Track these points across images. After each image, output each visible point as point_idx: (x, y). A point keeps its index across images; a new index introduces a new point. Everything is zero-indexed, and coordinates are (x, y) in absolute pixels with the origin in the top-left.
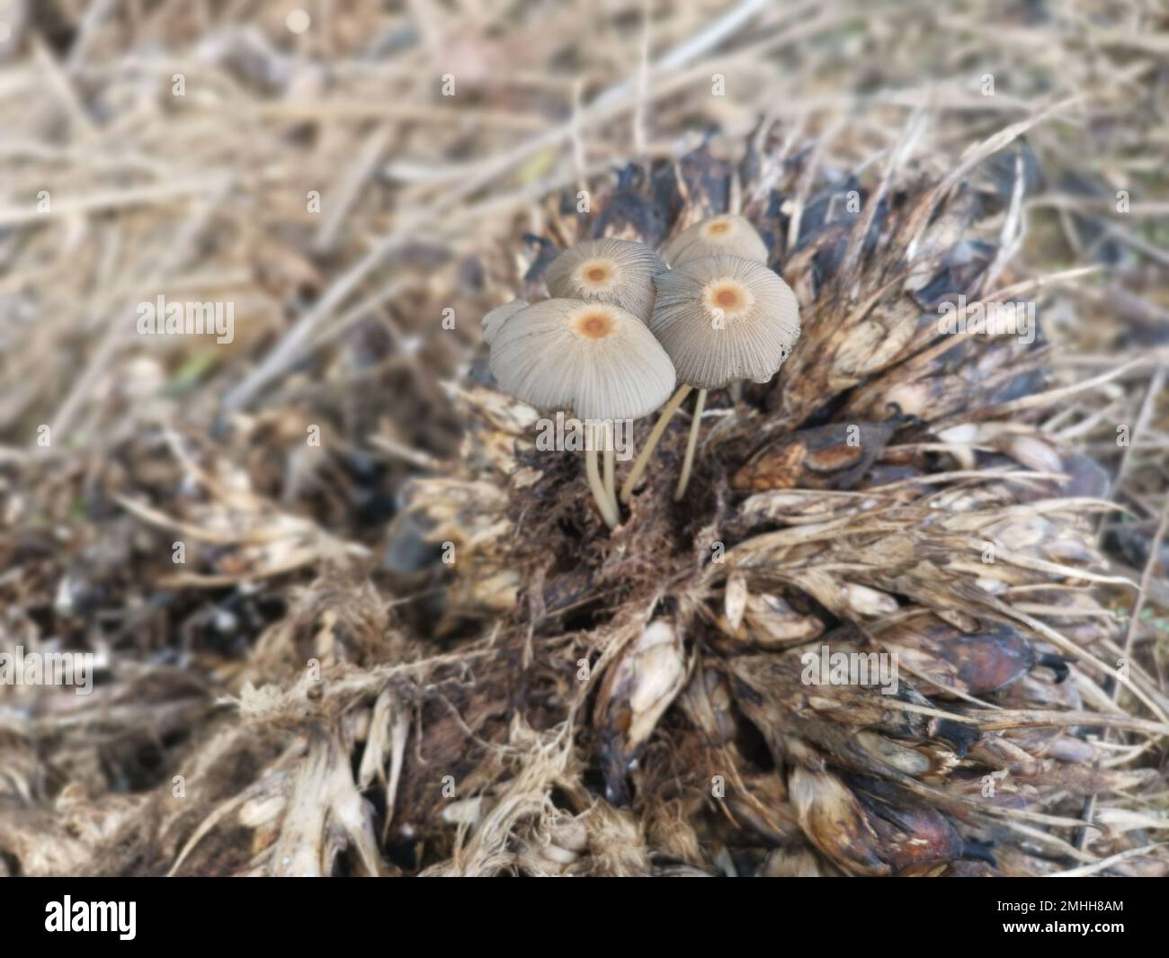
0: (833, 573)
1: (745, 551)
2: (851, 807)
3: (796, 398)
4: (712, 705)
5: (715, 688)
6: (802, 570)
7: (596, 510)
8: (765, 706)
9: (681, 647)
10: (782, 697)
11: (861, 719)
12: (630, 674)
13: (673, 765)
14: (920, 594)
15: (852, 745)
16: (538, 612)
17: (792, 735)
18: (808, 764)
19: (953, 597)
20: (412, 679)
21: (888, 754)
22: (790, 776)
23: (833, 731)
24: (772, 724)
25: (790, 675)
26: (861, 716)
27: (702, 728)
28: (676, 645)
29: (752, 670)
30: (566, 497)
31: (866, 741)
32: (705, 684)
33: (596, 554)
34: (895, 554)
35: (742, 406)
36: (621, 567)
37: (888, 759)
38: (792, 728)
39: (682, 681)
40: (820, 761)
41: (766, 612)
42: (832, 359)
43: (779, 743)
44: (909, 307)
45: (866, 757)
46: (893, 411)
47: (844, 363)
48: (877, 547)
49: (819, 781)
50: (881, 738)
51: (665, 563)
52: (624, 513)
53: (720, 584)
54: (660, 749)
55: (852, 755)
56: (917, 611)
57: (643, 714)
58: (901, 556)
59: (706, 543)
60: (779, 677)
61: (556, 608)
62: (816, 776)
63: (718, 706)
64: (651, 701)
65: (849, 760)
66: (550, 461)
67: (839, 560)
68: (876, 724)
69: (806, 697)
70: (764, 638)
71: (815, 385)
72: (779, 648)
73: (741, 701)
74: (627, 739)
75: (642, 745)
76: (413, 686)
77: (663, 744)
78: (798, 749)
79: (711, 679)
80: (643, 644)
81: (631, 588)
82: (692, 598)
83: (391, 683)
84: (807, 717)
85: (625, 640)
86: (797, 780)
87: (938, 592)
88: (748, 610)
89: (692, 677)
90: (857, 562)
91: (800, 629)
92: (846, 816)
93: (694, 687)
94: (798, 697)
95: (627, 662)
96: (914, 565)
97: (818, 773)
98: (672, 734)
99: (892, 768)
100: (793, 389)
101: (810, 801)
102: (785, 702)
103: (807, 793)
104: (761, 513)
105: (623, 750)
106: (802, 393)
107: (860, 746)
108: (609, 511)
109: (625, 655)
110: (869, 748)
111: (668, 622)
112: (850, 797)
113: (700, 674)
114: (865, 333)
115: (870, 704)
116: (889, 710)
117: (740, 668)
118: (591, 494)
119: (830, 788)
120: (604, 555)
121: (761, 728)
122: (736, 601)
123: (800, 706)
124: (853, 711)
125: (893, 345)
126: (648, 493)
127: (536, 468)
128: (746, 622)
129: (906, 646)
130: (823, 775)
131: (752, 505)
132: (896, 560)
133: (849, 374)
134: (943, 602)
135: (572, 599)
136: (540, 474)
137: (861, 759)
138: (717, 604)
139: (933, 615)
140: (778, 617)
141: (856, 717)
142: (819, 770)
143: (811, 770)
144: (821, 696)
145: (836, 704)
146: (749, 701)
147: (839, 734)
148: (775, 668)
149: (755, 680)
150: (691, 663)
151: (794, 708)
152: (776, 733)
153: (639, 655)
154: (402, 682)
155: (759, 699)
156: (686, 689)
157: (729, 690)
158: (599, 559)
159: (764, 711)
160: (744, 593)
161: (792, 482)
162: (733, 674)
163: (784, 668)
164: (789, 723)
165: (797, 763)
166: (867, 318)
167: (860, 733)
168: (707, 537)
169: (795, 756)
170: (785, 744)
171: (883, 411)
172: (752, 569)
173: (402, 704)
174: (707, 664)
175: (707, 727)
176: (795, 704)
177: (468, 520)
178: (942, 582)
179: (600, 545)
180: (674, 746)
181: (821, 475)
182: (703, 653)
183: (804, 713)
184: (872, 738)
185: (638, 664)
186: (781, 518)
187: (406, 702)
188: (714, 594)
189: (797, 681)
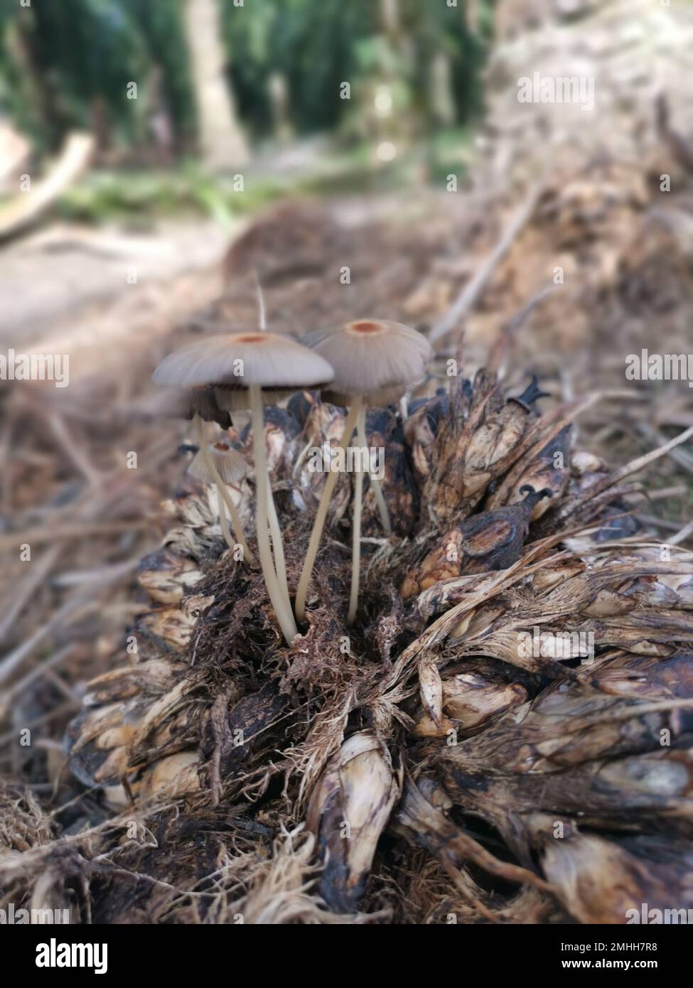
0: (520, 629)
1: (428, 634)
2: (623, 864)
3: (441, 510)
4: (434, 806)
5: (433, 790)
6: (489, 635)
7: (274, 620)
8: (492, 789)
9: (386, 752)
10: (508, 760)
11: (599, 744)
12: (337, 786)
15: (600, 786)
16: (224, 740)
17: (529, 812)
20: (81, 850)
21: (640, 777)
22: (542, 860)
23: (573, 780)
24: (504, 808)
25: (509, 732)
26: (598, 740)
27: (430, 832)
28: (380, 750)
29: (468, 750)
30: (242, 609)
31: (612, 774)
32: (422, 792)
33: (280, 663)
34: (571, 596)
35: (394, 536)
36: (308, 668)
37: (641, 785)
38: (528, 804)
39: (396, 793)
40: (571, 825)
41: (464, 692)
42: (463, 462)
43: (519, 828)
44: (513, 408)
45: (617, 792)
46: (526, 493)
47: (474, 462)
48: (552, 596)
49: (577, 847)
50: (627, 762)
51: (352, 668)
52: (302, 627)
53: (413, 681)
55: (603, 797)
57: (359, 832)
58: (578, 595)
59: (389, 631)
60: (498, 739)
62: (572, 843)
63: (442, 806)
64: (366, 816)
65: (602, 807)
66: (221, 587)
67: (519, 617)
68: (613, 747)
69: (532, 745)
70: (471, 720)
71: (453, 490)
72: (488, 720)
73: (464, 800)
75: (365, 876)
76: (80, 858)
77: (388, 890)
78: (540, 822)
79: (426, 785)
80: (344, 756)
81: (322, 701)
82: (385, 707)
83: (53, 856)
84: (540, 772)
85: (324, 757)
86: (552, 862)
87: (622, 627)
88: (444, 695)
89: (405, 791)
90: (539, 615)
91: (500, 698)
92: (621, 877)
93: (409, 799)
94: (525, 750)
95: (332, 777)
96: (590, 601)
97: (573, 839)
98: (396, 876)
99: (650, 795)
100: (435, 502)
101: (573, 877)
102: (511, 765)
103: (567, 869)
104: (434, 602)
105: (346, 888)
106: (445, 503)
107: (606, 783)
108: (287, 624)
109: (328, 772)
110: (619, 780)
111: (367, 733)
112: (616, 851)
114: (482, 436)
115: (603, 723)
116: (624, 722)
118: (267, 602)
119: (592, 850)
120: (288, 662)
121: (494, 823)
122: (432, 690)
123: (529, 760)
124: (587, 739)
125: (509, 437)
126: (322, 609)
127: (207, 595)
128: (447, 711)
129: (615, 680)
130: (580, 839)
131: (424, 599)
132: (575, 600)
133: (481, 469)
134: (631, 636)
135: (262, 724)
136: (212, 599)
137: (615, 797)
138: (413, 705)
139: (628, 653)
140: (479, 693)
141: (593, 744)
142: (572, 834)
143: (564, 842)
144: (549, 739)
145: (567, 739)
146: (473, 791)
147: (581, 781)
148: (489, 735)
149: (473, 758)
150: (401, 774)
151: (524, 766)
152: (512, 817)
153: (342, 767)
155: (482, 779)
156: (399, 806)
157: (447, 792)
158: (284, 668)
159: (492, 796)
160: (438, 679)
161: (455, 570)
162: (448, 762)
163: (502, 731)
164: (522, 800)
165: (545, 839)
166: (482, 422)
167: (602, 767)
168: (389, 626)
169: (541, 832)
170: (526, 825)
171: (519, 498)
172: (439, 649)
173: (66, 896)
174: (416, 773)
175: (436, 826)
176: (523, 761)
177: (139, 712)
178: (623, 613)
179: (283, 655)
180: (400, 888)
181: (480, 559)
182: (410, 767)
183: (535, 770)
184: (617, 767)
185: (343, 776)
186: (455, 596)
187: (72, 890)
188: (408, 694)
189: (519, 733)
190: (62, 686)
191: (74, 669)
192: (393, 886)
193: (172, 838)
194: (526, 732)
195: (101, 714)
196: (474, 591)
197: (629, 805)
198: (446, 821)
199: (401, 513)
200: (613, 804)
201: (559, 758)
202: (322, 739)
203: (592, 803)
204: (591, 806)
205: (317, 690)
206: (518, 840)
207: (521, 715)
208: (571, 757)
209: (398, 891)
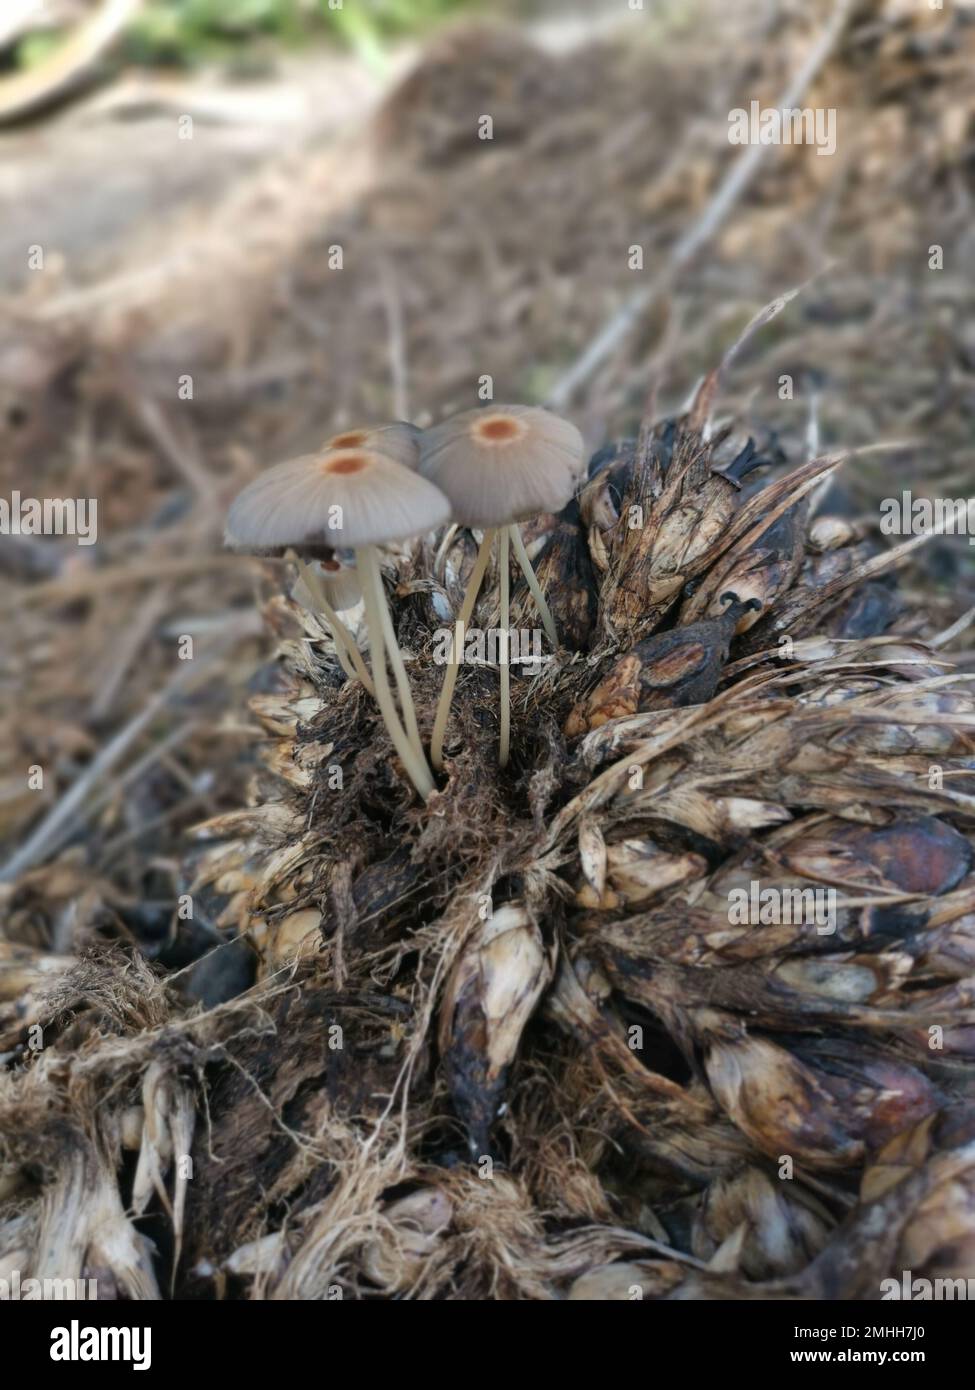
0: (701, 789)
1: (592, 791)
2: (793, 1073)
3: (620, 621)
4: (588, 994)
5: (590, 974)
6: (665, 795)
7: (404, 775)
8: (656, 978)
9: (537, 929)
10: (673, 950)
11: (774, 941)
12: (476, 971)
13: (556, 1102)
14: (813, 798)
15: (774, 986)
16: (348, 916)
17: (697, 1005)
18: (724, 1033)
19: (852, 788)
20: (190, 1038)
21: (821, 980)
22: (706, 1060)
23: (746, 977)
24: (669, 999)
25: (676, 918)
26: (773, 936)
27: (580, 1025)
28: (529, 927)
29: (629, 933)
30: (364, 762)
31: (789, 974)
32: (577, 975)
33: (412, 827)
34: (769, 748)
35: (562, 650)
36: (444, 834)
37: (822, 989)
39: (546, 975)
40: (740, 1024)
41: (632, 861)
42: (648, 561)
43: (684, 1023)
44: (719, 486)
45: (793, 995)
46: (729, 602)
47: (662, 561)
48: (746, 746)
49: (744, 1051)
50: (807, 962)
51: (500, 829)
52: (440, 779)
53: (571, 845)
54: (536, 1085)
55: (777, 999)
56: (813, 820)
57: (501, 1021)
58: (777, 748)
59: (542, 789)
60: (663, 926)
61: (370, 911)
62: (740, 1046)
63: (598, 994)
64: (508, 1005)
65: (775, 1009)
66: (341, 731)
67: (704, 772)
68: (792, 945)
69: (700, 936)
70: (638, 895)
71: (636, 596)
72: (658, 897)
73: (625, 986)
74: (487, 1064)
75: (507, 1069)
76: (190, 1046)
77: (537, 1078)
78: (708, 1019)
79: (583, 967)
80: (488, 934)
81: (464, 869)
82: (540, 873)
83: (161, 1045)
84: (708, 966)
85: (463, 935)
86: (718, 1065)
87: (831, 787)
88: (609, 864)
89: (558, 972)
90: (727, 771)
91: (674, 870)
92: (789, 1087)
93: (563, 981)
94: (692, 941)
95: (471, 959)
96: (792, 755)
97: (741, 1042)
98: (548, 1062)
99: (831, 1000)
100: (613, 610)
101: (738, 1084)
102: (676, 955)
103: (732, 1074)
104: (602, 747)
105: (484, 1081)
106: (624, 612)
107: (783, 983)
108: (420, 777)
109: (468, 953)
110: (796, 982)
111: (517, 906)
112: (787, 1059)
113: (567, 966)
114: (676, 524)
117: (616, 936)
118: (394, 753)
119: (760, 1055)
120: (420, 826)
121: (658, 1013)
122: (593, 858)
123: (696, 952)
124: (761, 934)
125: (710, 527)
126: (465, 754)
127: (324, 743)
128: (610, 882)
129: (811, 856)
130: (748, 1042)
131: (591, 742)
132: (773, 754)
133: (671, 572)
134: (841, 797)
135: (392, 895)
136: (330, 747)
137: (790, 1000)
138: (571, 872)
139: (836, 818)
140: (649, 864)
141: (768, 941)
142: (741, 1037)
143: (731, 1042)
144: (720, 930)
145: (739, 933)
146: (635, 978)
147: (754, 978)
148: (654, 919)
149: (635, 943)
150: (555, 952)
151: (690, 959)
152: (678, 1011)
153: (485, 948)
154: (175, 1042)
155: (645, 966)
156: (551, 990)
157: (608, 977)
158: (416, 833)
159: (656, 985)
160: (602, 845)
161: (632, 706)
162: (607, 945)
163: (668, 915)
164: (690, 991)
165: (711, 1038)
166: (675, 506)
167: (779, 965)
168: (543, 782)
169: (707, 1030)
170: (691, 1021)
171: (719, 609)
172: (605, 808)
173: (182, 1082)
174: (574, 951)
175: (587, 1019)
176: (690, 953)
177: (259, 862)
178: (833, 770)
179: (414, 817)
180: (553, 1078)
181: (664, 691)
182: (567, 942)
183: (703, 963)
184: (796, 966)
185: (484, 958)
186: (627, 743)
187: (186, 1077)
188: (567, 859)
189: (686, 921)
190: (182, 774)
191: (197, 753)
192: (544, 1074)
193: (296, 1016)
194: (694, 920)
195: (218, 853)
196: (653, 736)
197: (805, 1010)
198: (599, 1016)
199: (572, 619)
200: (788, 1008)
201: (729, 952)
202: (462, 915)
203: (765, 1004)
204: (763, 1008)
205: (456, 858)
206: (683, 1036)
207: (695, 895)
208: (742, 952)
209: (550, 1080)
